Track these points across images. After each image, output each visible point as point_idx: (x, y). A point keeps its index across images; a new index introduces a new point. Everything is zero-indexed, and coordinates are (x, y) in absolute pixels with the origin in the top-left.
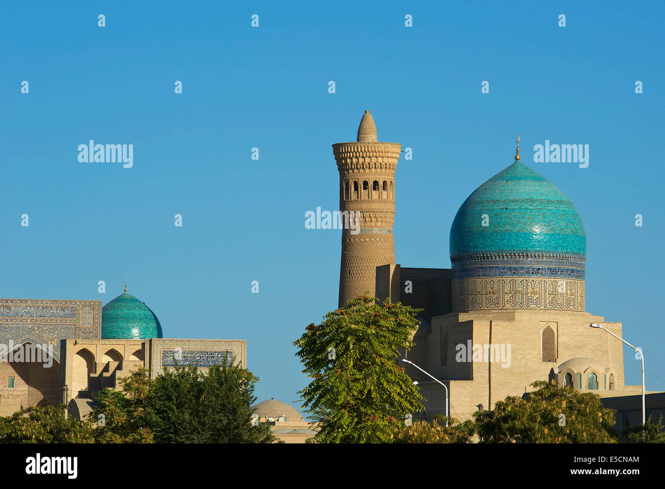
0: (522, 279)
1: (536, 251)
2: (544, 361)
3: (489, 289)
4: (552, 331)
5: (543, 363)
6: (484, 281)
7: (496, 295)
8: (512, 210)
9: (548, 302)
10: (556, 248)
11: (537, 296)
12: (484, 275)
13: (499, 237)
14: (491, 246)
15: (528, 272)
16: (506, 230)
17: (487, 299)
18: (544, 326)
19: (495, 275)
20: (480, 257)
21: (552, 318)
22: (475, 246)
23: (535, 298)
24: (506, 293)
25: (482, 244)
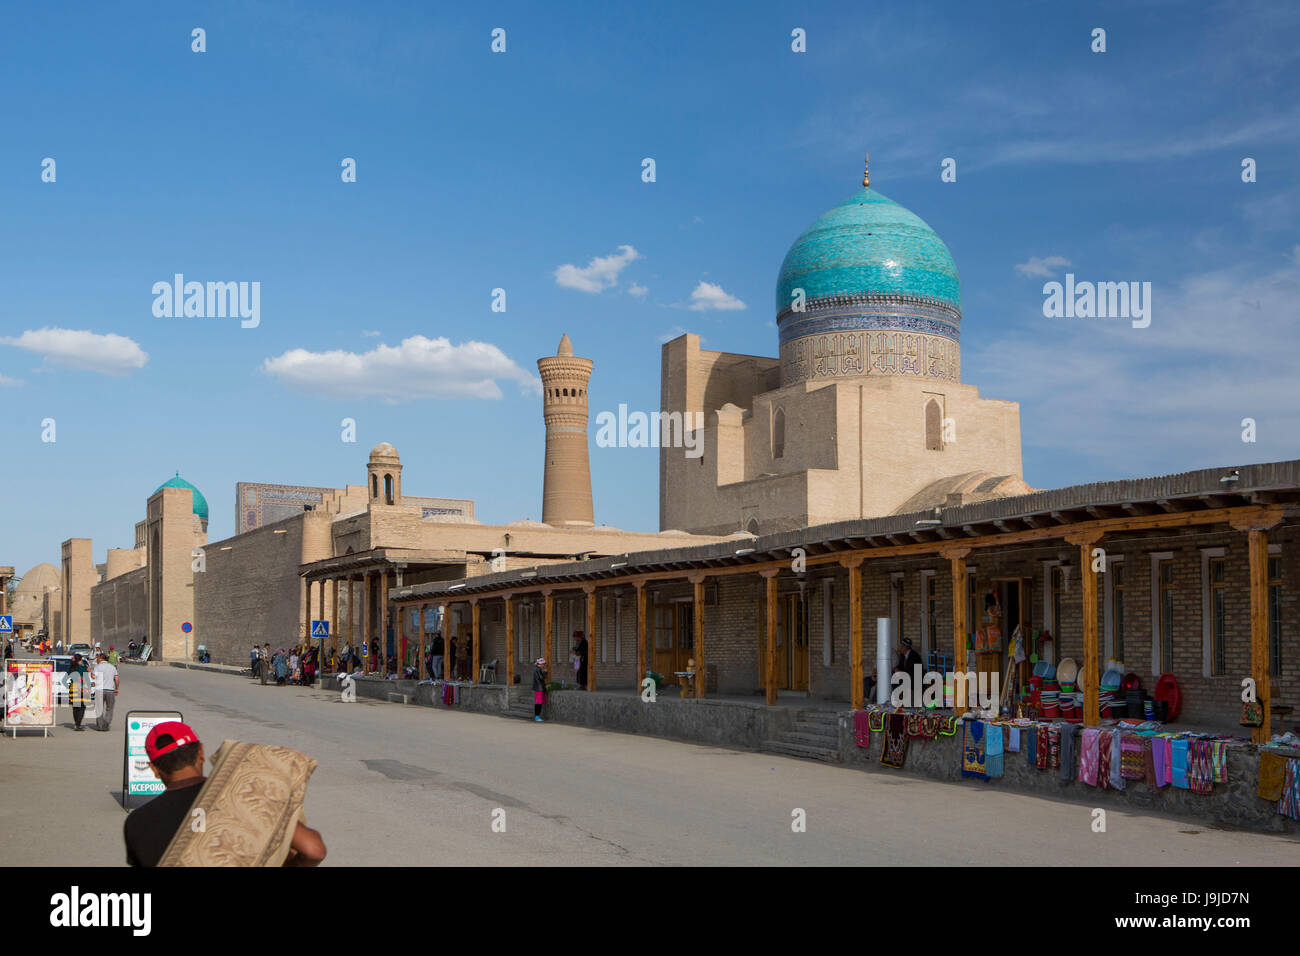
0: (894, 333)
1: (913, 294)
2: (928, 448)
3: (847, 348)
4: (937, 407)
5: (928, 451)
6: (839, 337)
7: (858, 356)
8: (878, 236)
9: (928, 367)
10: (937, 292)
11: (915, 358)
12: (840, 328)
13: (863, 273)
14: (851, 285)
15: (902, 324)
16: (874, 263)
17: (843, 361)
18: (928, 398)
19: (856, 327)
20: (834, 302)
21: (937, 388)
22: (826, 289)
23: (912, 361)
24: (873, 353)
25: (836, 283)
